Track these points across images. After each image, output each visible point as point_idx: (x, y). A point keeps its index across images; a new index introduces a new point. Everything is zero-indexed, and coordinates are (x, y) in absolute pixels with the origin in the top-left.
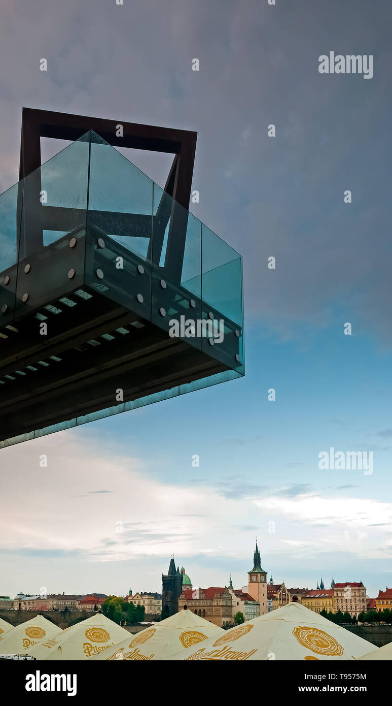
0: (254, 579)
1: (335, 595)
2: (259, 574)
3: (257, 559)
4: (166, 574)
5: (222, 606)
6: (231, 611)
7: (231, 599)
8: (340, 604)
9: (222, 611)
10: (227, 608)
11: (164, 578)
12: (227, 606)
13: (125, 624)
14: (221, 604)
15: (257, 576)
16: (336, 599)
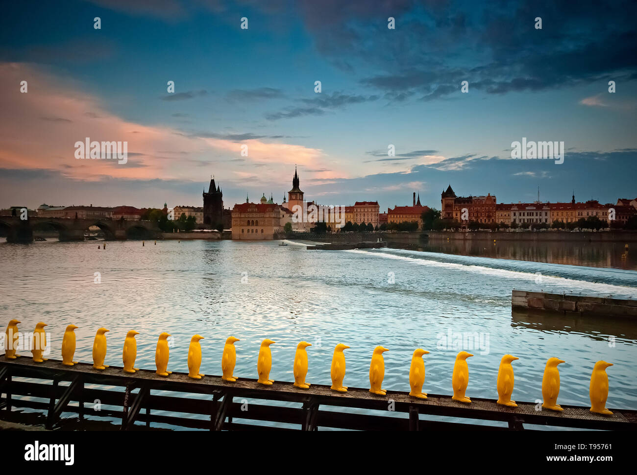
0: (294, 197)
1: (355, 211)
2: (298, 194)
3: (296, 182)
4: (207, 191)
5: (274, 218)
6: (279, 222)
7: (279, 212)
8: (359, 217)
9: (273, 221)
10: (277, 219)
11: (205, 195)
12: (276, 218)
13: (178, 231)
14: (273, 216)
15: (296, 195)
16: (355, 214)
